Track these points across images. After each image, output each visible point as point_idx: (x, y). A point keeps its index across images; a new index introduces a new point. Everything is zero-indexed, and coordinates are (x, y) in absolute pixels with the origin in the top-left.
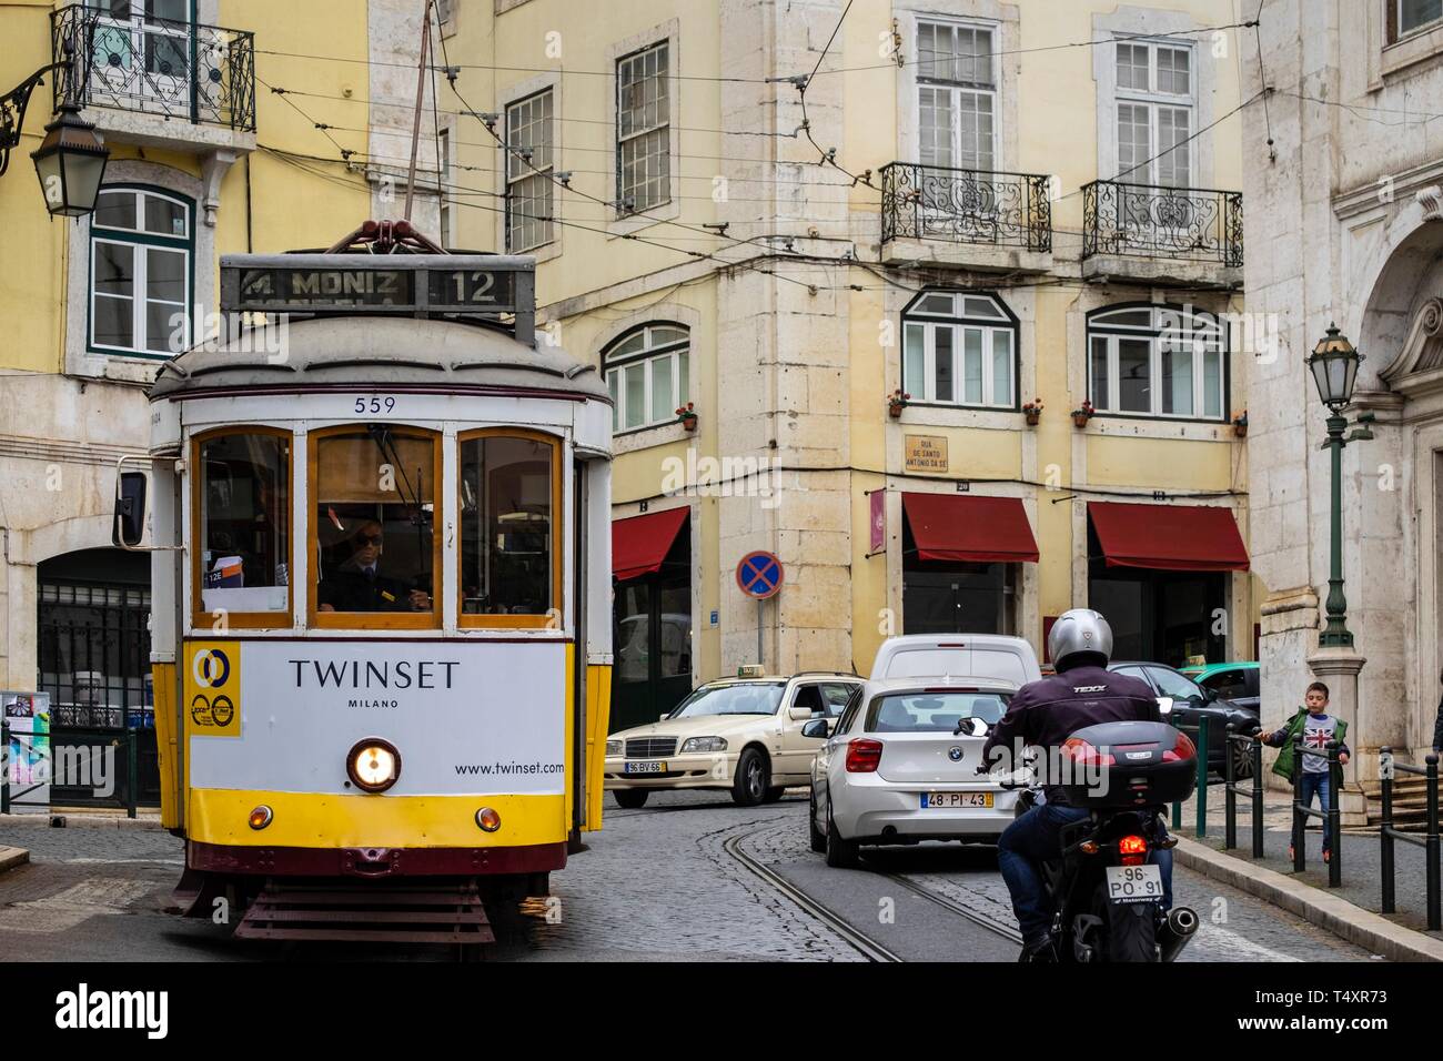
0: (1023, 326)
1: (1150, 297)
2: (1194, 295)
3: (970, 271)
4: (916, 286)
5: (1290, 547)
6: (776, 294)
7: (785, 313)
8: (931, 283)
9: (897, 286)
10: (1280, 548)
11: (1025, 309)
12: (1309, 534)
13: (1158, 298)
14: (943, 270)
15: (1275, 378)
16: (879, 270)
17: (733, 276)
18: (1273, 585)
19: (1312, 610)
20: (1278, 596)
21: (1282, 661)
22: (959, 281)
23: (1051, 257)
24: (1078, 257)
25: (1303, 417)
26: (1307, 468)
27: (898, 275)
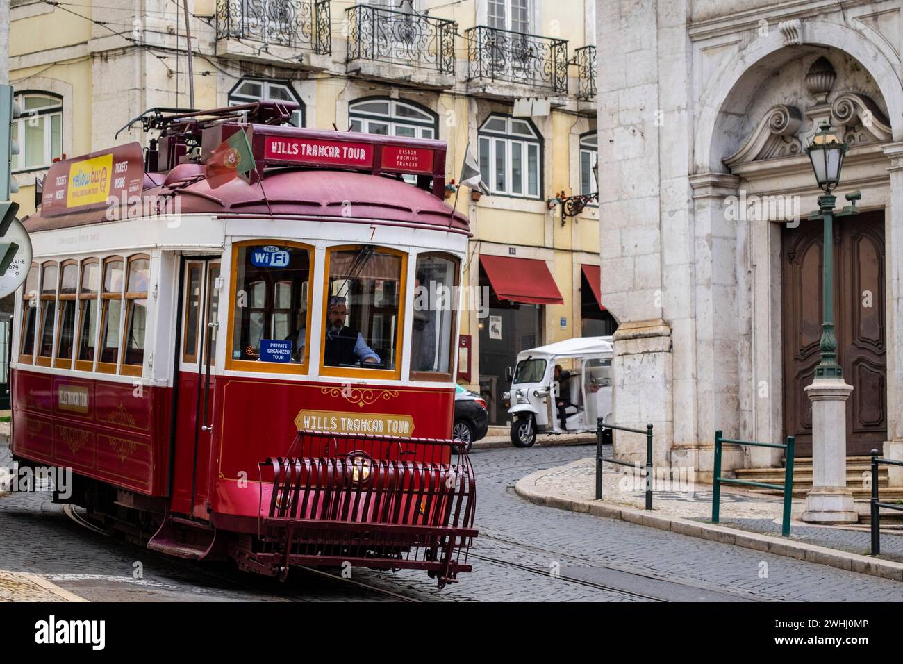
0: (308, 110)
1: (390, 93)
2: (422, 93)
3: (274, 66)
4: (238, 74)
5: (642, 288)
6: (145, 74)
7: (152, 90)
8: (248, 73)
9: (226, 73)
10: (632, 289)
11: (309, 97)
12: (661, 279)
13: (395, 93)
14: (256, 64)
15: (628, 159)
16: (214, 60)
17: (106, 59)
18: (625, 317)
19: (667, 338)
20: (630, 326)
21: (639, 376)
22: (266, 72)
23: (331, 59)
24: (343, 61)
25: (657, 190)
26: (660, 229)
27: (226, 66)
